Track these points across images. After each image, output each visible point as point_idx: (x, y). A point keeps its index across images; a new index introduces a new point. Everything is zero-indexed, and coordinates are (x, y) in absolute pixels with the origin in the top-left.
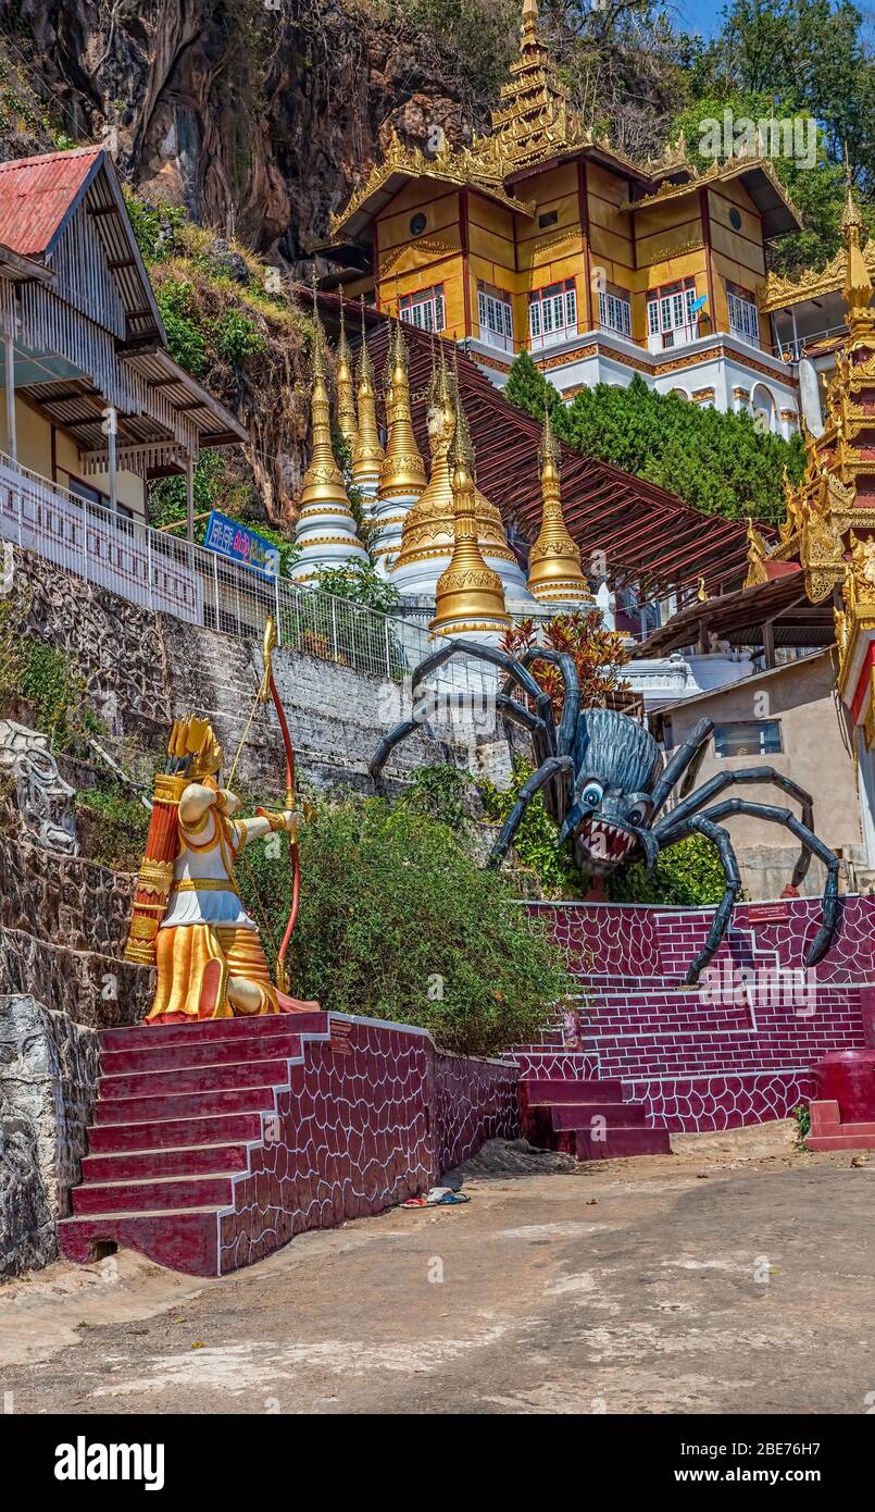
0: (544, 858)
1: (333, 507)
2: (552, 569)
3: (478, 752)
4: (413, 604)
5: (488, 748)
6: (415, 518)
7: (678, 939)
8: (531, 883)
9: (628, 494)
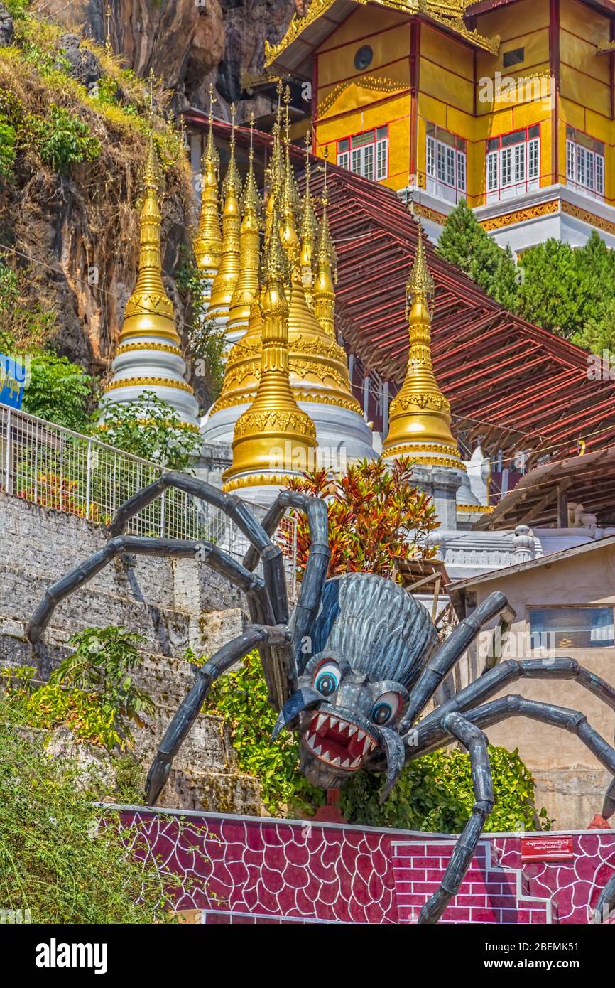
0: (268, 762)
1: (157, 342)
2: (415, 426)
3: (202, 622)
4: (222, 456)
5: (215, 617)
6: (239, 353)
7: (420, 876)
8: (247, 792)
9: (539, 353)
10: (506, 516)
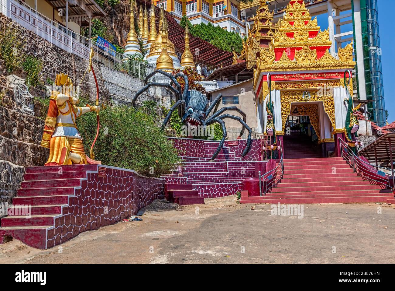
0: (177, 127)
1: (134, 42)
2: (186, 60)
3: (162, 99)
4: (151, 66)
5: (165, 98)
6: (153, 45)
7: (210, 149)
8: (174, 133)
9: (206, 46)
10: (209, 78)
